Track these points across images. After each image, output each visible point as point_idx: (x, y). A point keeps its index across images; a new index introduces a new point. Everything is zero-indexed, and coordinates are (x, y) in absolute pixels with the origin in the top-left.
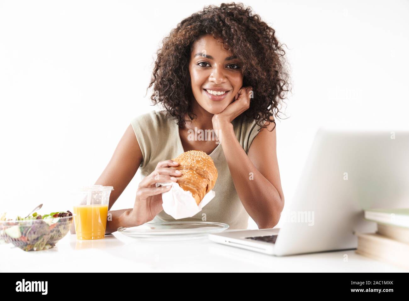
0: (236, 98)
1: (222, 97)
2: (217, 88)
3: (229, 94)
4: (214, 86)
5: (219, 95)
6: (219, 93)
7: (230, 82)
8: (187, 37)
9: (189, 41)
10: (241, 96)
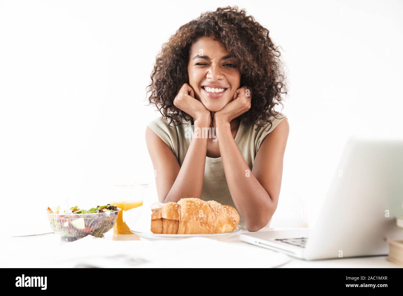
0: (235, 97)
1: (220, 95)
2: (215, 85)
3: (227, 92)
4: (211, 83)
5: (217, 93)
6: (217, 90)
7: (227, 79)
8: (184, 38)
9: (185, 42)
10: (239, 95)
